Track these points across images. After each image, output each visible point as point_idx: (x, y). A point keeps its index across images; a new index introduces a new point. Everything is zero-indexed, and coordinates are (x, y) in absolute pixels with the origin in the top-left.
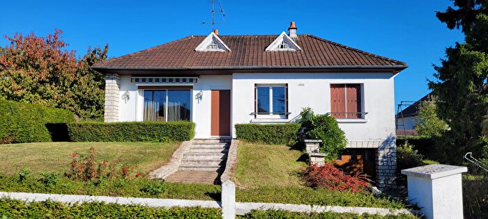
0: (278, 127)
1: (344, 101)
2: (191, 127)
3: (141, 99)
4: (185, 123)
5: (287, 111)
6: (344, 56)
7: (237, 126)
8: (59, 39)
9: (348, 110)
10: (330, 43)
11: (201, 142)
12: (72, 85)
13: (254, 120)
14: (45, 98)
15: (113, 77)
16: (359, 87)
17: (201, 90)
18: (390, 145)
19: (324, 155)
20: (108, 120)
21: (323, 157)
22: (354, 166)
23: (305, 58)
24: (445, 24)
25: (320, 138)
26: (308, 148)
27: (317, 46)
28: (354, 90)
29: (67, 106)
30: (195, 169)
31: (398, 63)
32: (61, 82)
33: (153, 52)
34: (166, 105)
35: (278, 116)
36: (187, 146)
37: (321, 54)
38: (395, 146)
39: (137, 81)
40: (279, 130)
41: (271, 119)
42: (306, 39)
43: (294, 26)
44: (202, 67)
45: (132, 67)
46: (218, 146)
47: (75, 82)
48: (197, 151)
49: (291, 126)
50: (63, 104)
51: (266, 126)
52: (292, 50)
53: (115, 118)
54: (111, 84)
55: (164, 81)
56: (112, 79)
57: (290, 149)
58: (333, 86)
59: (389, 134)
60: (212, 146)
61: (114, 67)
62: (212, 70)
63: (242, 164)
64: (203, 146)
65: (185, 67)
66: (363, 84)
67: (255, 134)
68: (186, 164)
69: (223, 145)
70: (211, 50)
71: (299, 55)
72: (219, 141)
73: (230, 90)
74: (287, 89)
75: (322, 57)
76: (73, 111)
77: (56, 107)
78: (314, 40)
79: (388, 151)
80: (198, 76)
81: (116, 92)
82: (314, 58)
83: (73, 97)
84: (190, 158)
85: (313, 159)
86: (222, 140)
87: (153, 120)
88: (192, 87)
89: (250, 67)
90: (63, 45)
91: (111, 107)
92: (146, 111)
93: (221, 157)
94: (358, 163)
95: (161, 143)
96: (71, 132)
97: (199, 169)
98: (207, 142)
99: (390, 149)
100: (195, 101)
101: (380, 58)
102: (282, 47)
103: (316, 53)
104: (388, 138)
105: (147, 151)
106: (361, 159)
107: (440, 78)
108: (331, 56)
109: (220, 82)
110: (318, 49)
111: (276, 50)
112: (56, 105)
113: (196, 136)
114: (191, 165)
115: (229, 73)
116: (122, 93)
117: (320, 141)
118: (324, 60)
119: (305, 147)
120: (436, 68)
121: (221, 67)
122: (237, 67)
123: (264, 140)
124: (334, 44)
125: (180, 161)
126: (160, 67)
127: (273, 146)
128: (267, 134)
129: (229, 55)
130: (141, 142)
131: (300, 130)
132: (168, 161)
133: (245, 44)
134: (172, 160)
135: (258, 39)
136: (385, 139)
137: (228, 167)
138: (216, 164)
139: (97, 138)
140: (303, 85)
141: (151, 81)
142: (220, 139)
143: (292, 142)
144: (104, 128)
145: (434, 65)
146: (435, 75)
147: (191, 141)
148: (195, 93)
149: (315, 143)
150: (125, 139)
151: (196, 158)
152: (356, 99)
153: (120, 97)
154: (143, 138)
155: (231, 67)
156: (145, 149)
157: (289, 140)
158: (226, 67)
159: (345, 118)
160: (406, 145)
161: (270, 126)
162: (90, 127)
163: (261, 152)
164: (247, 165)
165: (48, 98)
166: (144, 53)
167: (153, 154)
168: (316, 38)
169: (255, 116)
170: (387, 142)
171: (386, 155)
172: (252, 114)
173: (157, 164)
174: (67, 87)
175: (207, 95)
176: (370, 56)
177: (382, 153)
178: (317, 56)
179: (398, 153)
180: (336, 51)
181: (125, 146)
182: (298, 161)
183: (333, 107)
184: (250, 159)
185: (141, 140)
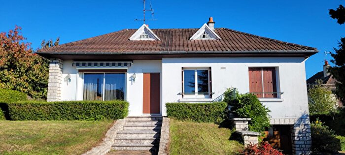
0: (206, 106)
1: (261, 82)
2: (124, 106)
3: (81, 81)
4: (120, 102)
5: (211, 91)
6: (259, 43)
7: (168, 105)
8: (19, 34)
9: (265, 91)
10: (243, 34)
11: (134, 119)
12: (27, 71)
13: (182, 100)
14: (4, 81)
15: (56, 61)
16: (274, 70)
17: (134, 72)
18: (304, 122)
19: (258, 134)
20: (50, 99)
21: (256, 136)
22: (271, 140)
23: (225, 45)
24: (336, 20)
25: (248, 117)
26: (237, 127)
27: (233, 36)
28: (270, 73)
29: (21, 89)
30: (128, 148)
31: (309, 48)
32: (18, 68)
33: (93, 41)
34: (104, 86)
35: (203, 96)
36: (121, 124)
37: (238, 42)
38: (309, 123)
39: (78, 65)
40: (207, 108)
41: (197, 98)
42: (223, 31)
43: (212, 21)
44: (135, 52)
45: (73, 52)
46: (150, 123)
47: (30, 68)
48: (130, 128)
49: (218, 105)
50: (18, 87)
51: (195, 105)
52: (213, 39)
53: (57, 97)
54: (54, 68)
55: (102, 65)
56: (55, 63)
57: (219, 127)
58: (251, 69)
59: (303, 112)
60: (144, 124)
61: (56, 52)
62: (145, 54)
63: (176, 143)
64: (136, 123)
65: (120, 52)
66: (278, 67)
67: (185, 112)
68: (119, 143)
69: (155, 123)
70: (143, 39)
71: (219, 43)
72: (150, 119)
73: (159, 73)
74: (211, 72)
75: (240, 45)
76: (26, 93)
77: (12, 89)
78: (230, 32)
79: (303, 127)
80: (132, 60)
81: (58, 74)
82: (233, 45)
83: (27, 81)
84: (123, 136)
85: (246, 138)
86: (153, 119)
87: (92, 99)
88: (126, 70)
89: (178, 52)
90: (21, 39)
91: (54, 88)
92: (86, 92)
93: (153, 135)
94: (275, 138)
95: (97, 121)
96: (11, 111)
97: (131, 149)
98: (139, 119)
99: (305, 125)
100: (129, 83)
101: (292, 45)
102: (204, 36)
103: (234, 41)
104: (303, 116)
105: (81, 130)
106: (278, 134)
107: (336, 64)
108: (247, 43)
109: (151, 66)
110: (235, 39)
111: (198, 39)
112: (13, 87)
113: (130, 114)
114: (124, 144)
115: (158, 57)
116: (65, 76)
117: (250, 119)
118: (243, 47)
119: (234, 125)
120: (333, 55)
121: (152, 52)
122: (166, 52)
123: (194, 118)
124: (248, 35)
125: (113, 140)
126: (98, 52)
127: (201, 124)
128: (196, 112)
129: (159, 43)
130: (77, 121)
131: (227, 108)
132: (101, 141)
133: (172, 35)
134: (105, 140)
135: (182, 31)
136: (300, 116)
137: (162, 147)
138: (149, 143)
139: (36, 116)
140: (225, 68)
141: (90, 65)
142: (152, 117)
143: (220, 120)
144: (42, 107)
145: (330, 53)
146: (332, 61)
147: (125, 119)
148: (129, 75)
149: (244, 121)
150: (62, 118)
151: (129, 136)
152: (272, 81)
153: (62, 79)
154: (79, 116)
155: (161, 52)
156: (79, 128)
157: (217, 118)
158: (157, 52)
159: (262, 97)
160: (317, 122)
161: (199, 105)
162: (29, 106)
163: (192, 130)
164: (181, 145)
165: (6, 82)
166: (85, 42)
167: (85, 133)
168: (231, 31)
169: (183, 96)
170: (302, 119)
171: (301, 131)
172: (179, 94)
173: (87, 145)
174: (23, 73)
175: (140, 77)
176: (281, 43)
177: (297, 130)
178: (235, 43)
179: (312, 129)
180: (251, 40)
181: (60, 125)
182: (230, 139)
183: (251, 87)
184: (182, 138)
185: (78, 119)
